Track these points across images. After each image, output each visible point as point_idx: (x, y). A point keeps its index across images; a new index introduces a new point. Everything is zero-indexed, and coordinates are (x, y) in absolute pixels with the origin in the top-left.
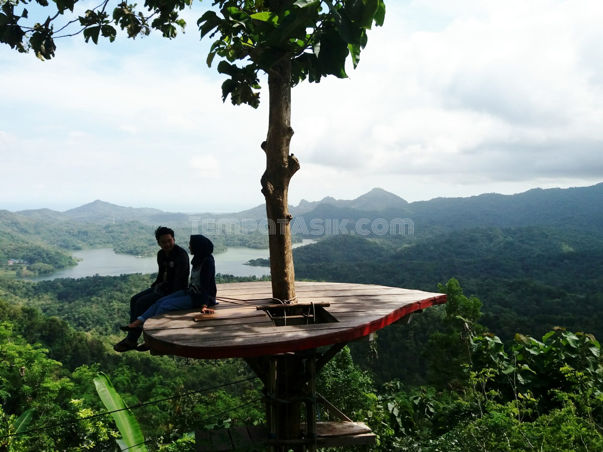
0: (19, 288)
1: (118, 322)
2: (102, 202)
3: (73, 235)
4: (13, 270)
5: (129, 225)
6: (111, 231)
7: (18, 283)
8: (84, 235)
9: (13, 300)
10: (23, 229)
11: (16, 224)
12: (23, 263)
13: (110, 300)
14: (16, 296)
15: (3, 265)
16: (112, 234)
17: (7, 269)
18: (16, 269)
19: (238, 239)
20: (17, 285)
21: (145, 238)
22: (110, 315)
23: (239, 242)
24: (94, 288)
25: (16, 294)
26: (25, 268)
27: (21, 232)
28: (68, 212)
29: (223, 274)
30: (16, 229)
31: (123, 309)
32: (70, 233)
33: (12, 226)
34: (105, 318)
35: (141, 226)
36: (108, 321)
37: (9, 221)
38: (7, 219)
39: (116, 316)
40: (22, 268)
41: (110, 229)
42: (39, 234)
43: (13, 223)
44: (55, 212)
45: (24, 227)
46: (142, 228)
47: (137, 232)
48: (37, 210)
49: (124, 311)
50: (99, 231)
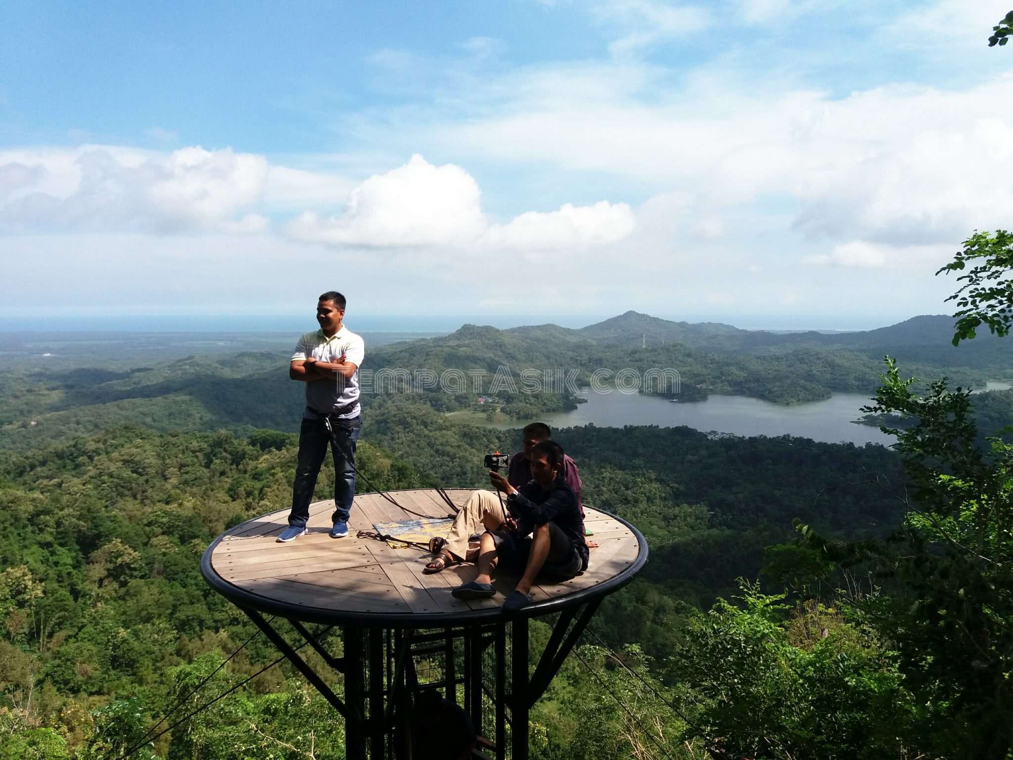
0: (477, 438)
1: (606, 499)
2: (637, 313)
3: (581, 365)
4: (484, 411)
5: (668, 350)
6: (638, 358)
7: (477, 430)
8: (596, 365)
9: (467, 454)
10: (509, 354)
11: (500, 346)
12: (497, 403)
13: (602, 465)
14: (473, 448)
15: (471, 403)
16: (640, 364)
17: (475, 410)
18: (488, 410)
19: (855, 377)
20: (476, 432)
21: (688, 371)
22: (597, 487)
23: (857, 383)
24: (583, 443)
25: (472, 445)
26: (498, 410)
27: (507, 358)
28: (586, 329)
29: (795, 437)
30: (500, 354)
31: (618, 480)
32: (577, 361)
33: (495, 350)
34: (587, 491)
35: (688, 351)
36: (592, 496)
37: (492, 342)
38: (489, 339)
39: (604, 489)
40: (494, 410)
41: (637, 356)
42: (532, 361)
43: (496, 346)
44: (564, 329)
45: (511, 351)
46: (689, 355)
47: (680, 362)
48: (539, 326)
49: (618, 483)
50: (620, 358)
